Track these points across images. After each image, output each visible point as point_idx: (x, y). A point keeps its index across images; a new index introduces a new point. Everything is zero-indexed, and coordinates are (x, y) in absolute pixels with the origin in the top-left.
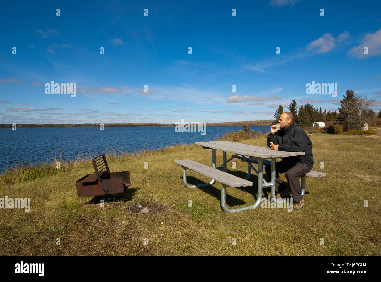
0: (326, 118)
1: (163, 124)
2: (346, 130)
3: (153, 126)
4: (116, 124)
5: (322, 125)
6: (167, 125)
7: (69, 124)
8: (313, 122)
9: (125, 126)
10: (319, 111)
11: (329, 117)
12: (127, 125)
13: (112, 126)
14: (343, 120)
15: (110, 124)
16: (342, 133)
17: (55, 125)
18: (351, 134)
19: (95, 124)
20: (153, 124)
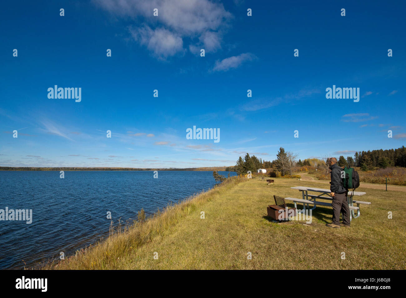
0: (265, 166)
1: (138, 168)
2: (282, 175)
3: (129, 170)
4: (95, 168)
5: (264, 171)
6: (142, 170)
7: (46, 168)
8: (258, 169)
9: (103, 170)
10: (260, 161)
11: (267, 165)
12: (105, 169)
13: (90, 170)
14: (280, 168)
15: (89, 168)
16: (281, 177)
17: (31, 168)
18: (286, 178)
19: (73, 168)
20: (129, 168)
